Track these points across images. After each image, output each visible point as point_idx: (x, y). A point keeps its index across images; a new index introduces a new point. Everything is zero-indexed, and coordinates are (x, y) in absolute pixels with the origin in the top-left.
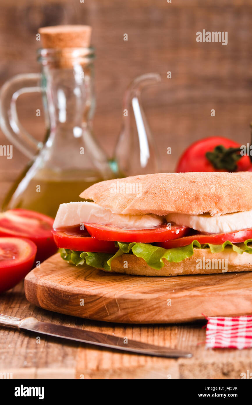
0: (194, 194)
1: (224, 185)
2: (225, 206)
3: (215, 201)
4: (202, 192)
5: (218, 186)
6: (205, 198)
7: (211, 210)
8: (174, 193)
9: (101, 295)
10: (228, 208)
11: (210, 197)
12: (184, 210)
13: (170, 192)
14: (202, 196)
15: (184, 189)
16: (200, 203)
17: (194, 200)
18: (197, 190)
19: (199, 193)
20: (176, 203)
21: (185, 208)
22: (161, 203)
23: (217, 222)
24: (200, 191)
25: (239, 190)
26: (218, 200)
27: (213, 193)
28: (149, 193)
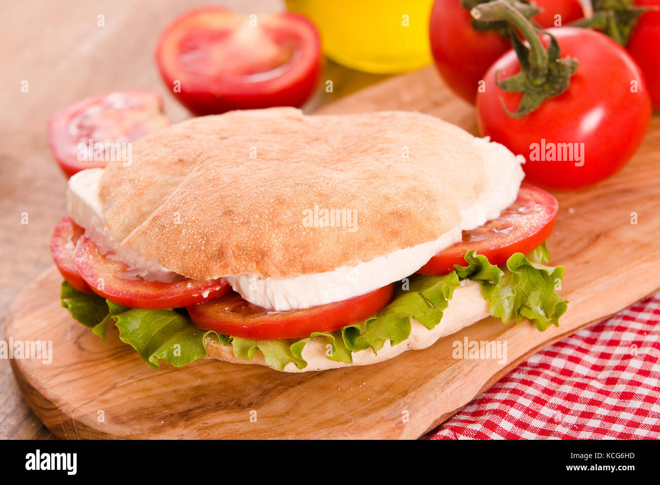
0: (217, 244)
1: (279, 225)
2: (274, 268)
3: (255, 259)
4: (235, 240)
5: (270, 226)
6: (237, 252)
8: (188, 236)
9: (57, 405)
10: (280, 272)
11: (245, 252)
14: (233, 248)
15: (207, 229)
16: (226, 262)
17: (215, 255)
18: (226, 235)
19: (228, 243)
23: (266, 288)
24: (231, 238)
25: (308, 234)
26: (260, 257)
27: (253, 242)
28: (157, 221)
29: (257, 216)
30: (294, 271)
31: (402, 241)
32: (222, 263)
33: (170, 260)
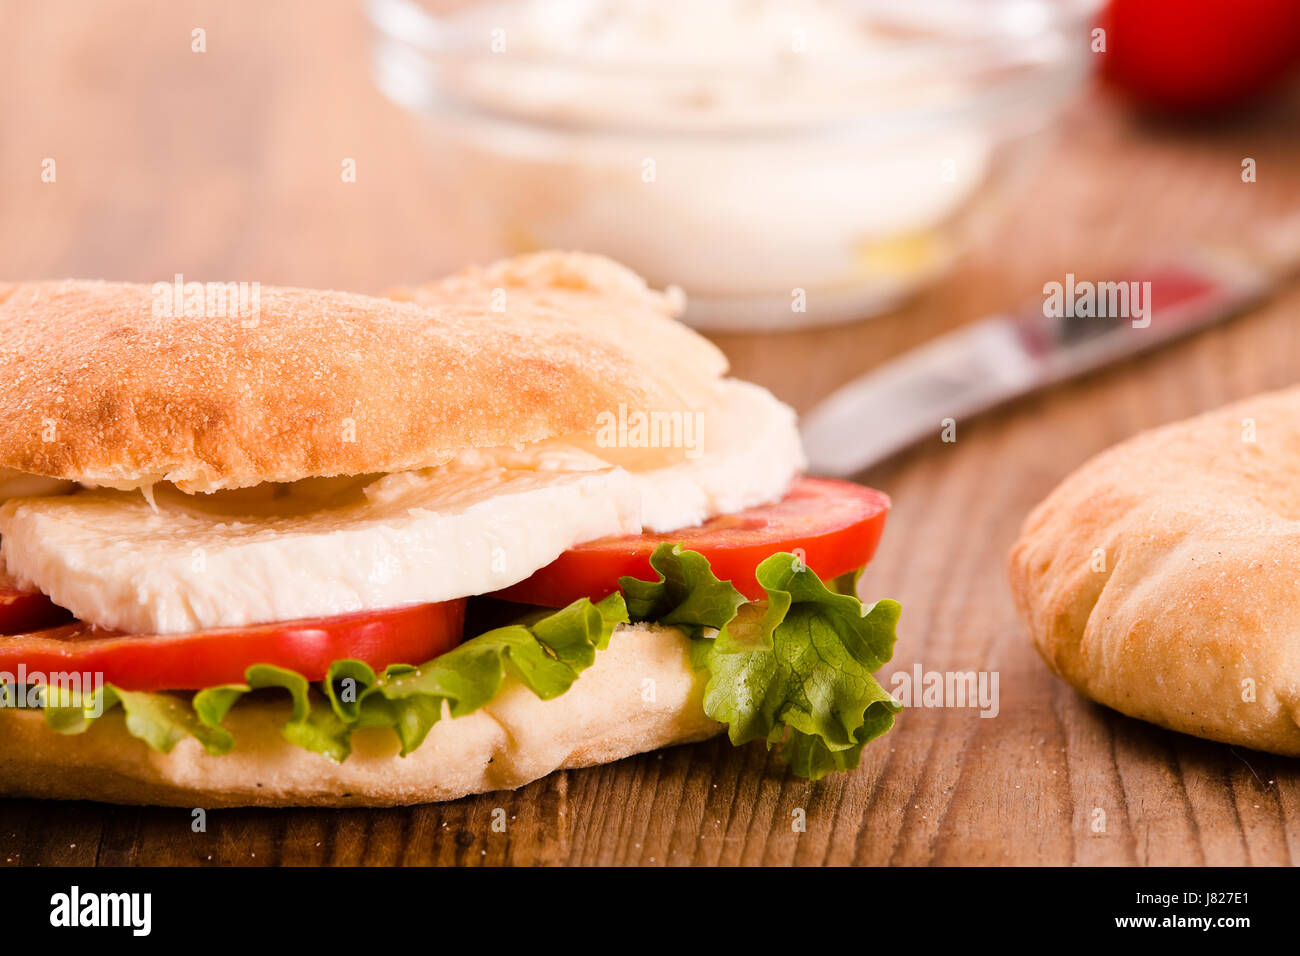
30: (289, 460)
31: (559, 416)
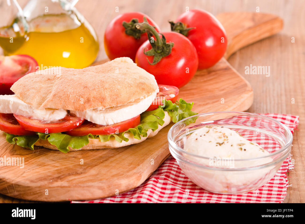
0: (86, 97)
1: (106, 89)
2: (107, 104)
4: (92, 95)
5: (103, 89)
6: (94, 100)
7: (98, 107)
8: (73, 97)
10: (109, 105)
11: (97, 99)
12: (80, 110)
13: (70, 96)
14: (92, 98)
15: (80, 94)
16: (91, 104)
17: (86, 102)
18: (88, 94)
19: (90, 97)
20: (74, 105)
21: (81, 108)
22: (65, 104)
23: (104, 118)
24: (90, 95)
25: (117, 91)
26: (102, 100)
27: (99, 95)
28: (56, 96)
29: (97, 87)
32: (90, 104)
33: (68, 106)
